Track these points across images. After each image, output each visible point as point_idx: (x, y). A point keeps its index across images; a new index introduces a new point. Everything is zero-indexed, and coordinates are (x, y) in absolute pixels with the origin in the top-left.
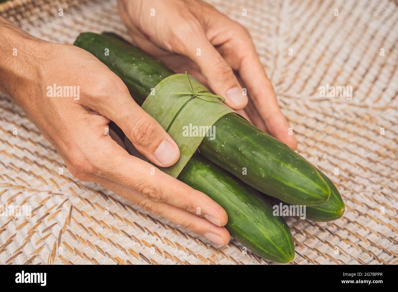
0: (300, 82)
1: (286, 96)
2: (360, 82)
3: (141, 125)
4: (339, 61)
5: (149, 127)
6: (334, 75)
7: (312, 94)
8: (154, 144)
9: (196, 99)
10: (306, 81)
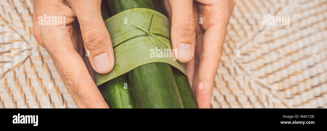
0: (260, 62)
1: (240, 67)
2: (306, 90)
3: (93, 33)
4: (305, 63)
5: (98, 38)
6: (291, 73)
7: (261, 78)
8: (97, 51)
9: (146, 38)
10: (265, 65)
